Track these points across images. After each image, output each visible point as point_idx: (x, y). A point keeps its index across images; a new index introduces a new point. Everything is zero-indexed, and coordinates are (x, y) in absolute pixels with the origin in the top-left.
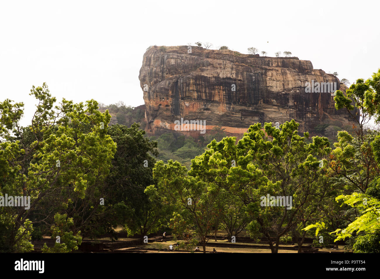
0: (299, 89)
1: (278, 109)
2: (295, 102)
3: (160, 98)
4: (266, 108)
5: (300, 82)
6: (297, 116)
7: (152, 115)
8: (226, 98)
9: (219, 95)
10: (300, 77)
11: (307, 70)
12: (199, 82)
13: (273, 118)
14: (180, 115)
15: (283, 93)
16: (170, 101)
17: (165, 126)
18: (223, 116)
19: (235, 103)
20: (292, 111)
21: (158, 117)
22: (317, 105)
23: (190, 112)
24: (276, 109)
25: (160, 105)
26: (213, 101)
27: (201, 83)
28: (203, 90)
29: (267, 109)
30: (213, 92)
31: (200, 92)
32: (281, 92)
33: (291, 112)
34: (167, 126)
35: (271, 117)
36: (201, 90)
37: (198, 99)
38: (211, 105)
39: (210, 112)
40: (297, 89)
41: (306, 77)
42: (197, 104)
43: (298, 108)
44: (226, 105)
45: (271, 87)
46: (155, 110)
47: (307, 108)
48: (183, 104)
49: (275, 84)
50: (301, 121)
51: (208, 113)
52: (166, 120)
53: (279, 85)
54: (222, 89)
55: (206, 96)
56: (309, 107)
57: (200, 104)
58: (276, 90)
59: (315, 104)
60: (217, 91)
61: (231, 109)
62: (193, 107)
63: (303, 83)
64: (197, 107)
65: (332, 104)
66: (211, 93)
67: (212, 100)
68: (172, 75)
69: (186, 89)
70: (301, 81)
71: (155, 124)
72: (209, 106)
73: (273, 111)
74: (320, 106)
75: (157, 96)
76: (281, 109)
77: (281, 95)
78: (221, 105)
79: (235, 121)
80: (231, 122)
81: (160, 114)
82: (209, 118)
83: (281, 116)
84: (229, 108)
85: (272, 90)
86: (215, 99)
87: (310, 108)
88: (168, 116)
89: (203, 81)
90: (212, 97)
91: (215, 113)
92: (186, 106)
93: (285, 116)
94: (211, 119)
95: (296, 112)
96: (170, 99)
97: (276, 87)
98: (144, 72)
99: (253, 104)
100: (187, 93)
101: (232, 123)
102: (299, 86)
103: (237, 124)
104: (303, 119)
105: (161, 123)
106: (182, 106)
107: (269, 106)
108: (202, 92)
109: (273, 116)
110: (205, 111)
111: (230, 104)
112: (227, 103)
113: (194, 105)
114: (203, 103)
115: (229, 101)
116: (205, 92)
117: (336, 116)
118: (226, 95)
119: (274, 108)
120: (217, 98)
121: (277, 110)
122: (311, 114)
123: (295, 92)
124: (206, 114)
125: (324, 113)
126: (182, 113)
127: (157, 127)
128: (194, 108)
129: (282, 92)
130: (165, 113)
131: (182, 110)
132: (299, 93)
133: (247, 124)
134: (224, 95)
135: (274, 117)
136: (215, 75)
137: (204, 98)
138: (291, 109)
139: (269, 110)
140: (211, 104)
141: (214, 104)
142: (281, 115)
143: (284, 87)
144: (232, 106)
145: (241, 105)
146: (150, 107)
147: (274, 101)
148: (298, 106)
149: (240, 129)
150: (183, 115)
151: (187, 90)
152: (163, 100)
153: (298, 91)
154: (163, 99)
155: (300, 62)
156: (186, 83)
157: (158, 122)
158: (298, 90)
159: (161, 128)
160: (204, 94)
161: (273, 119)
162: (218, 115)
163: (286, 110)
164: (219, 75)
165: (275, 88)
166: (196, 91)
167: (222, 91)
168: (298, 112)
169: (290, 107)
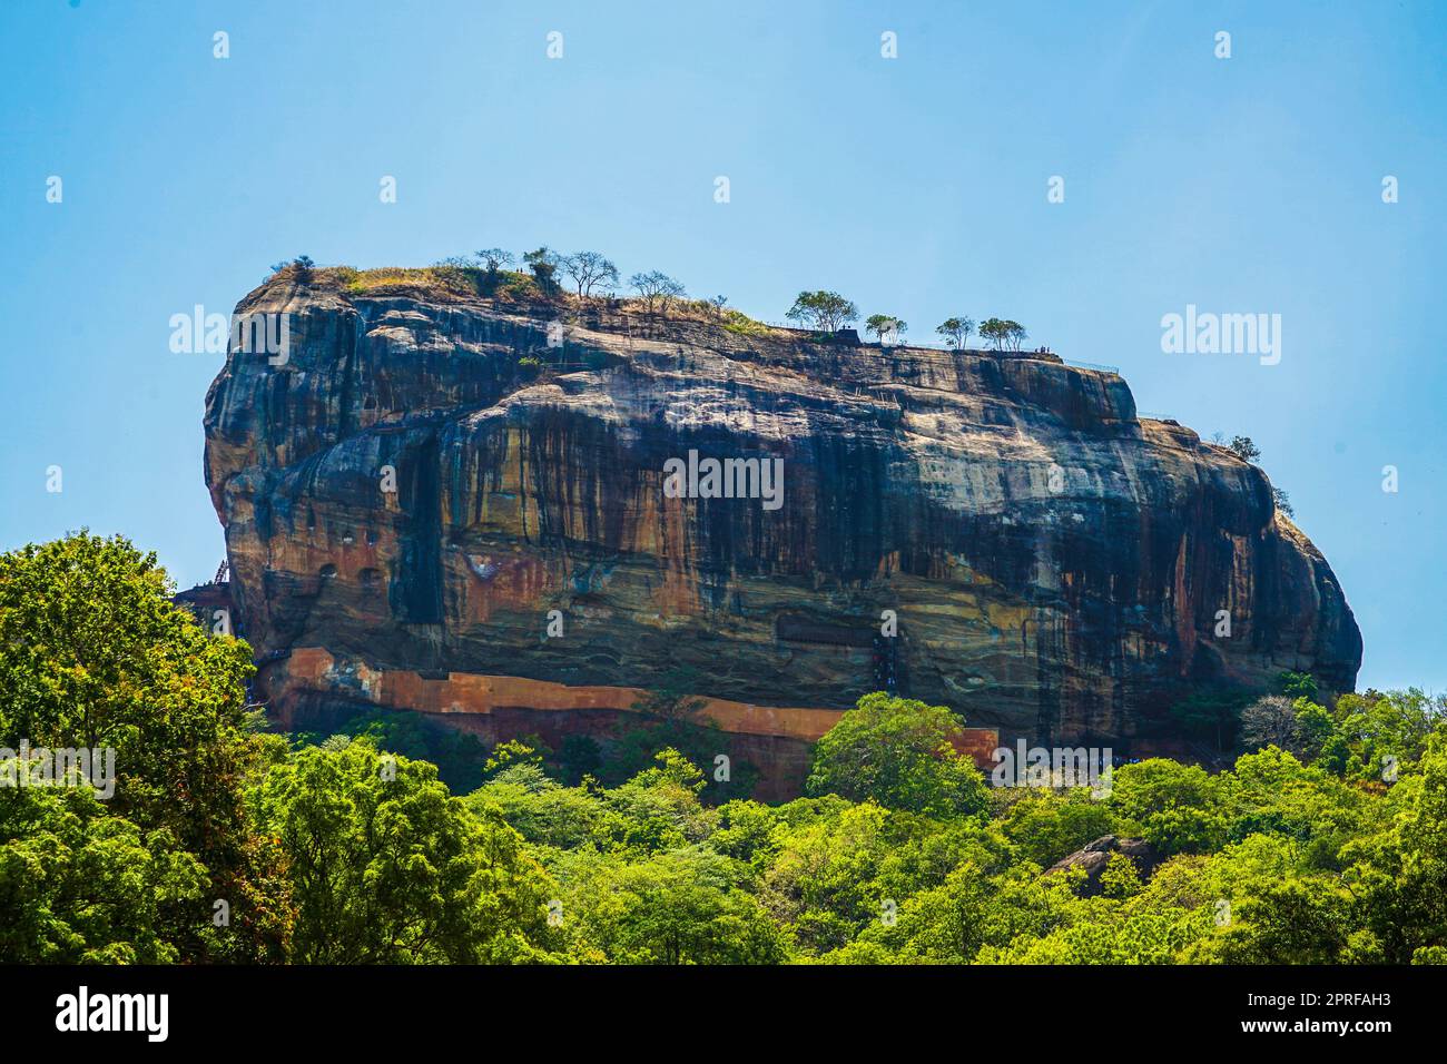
0: (1084, 506)
1: (980, 604)
2: (1064, 570)
3: (331, 533)
4: (912, 601)
5: (1083, 471)
6: (1075, 650)
7: (278, 625)
8: (700, 538)
9: (663, 522)
10: (1079, 450)
11: (1110, 416)
12: (556, 445)
13: (950, 656)
14: (442, 623)
15: (1006, 520)
16: (387, 548)
17: (357, 684)
18: (677, 635)
19: (747, 568)
20: (1052, 619)
21: (311, 638)
22: (1168, 595)
24: (966, 605)
25: (329, 568)
26: (630, 552)
27: (568, 455)
28: (577, 493)
29: (920, 608)
30: (631, 503)
31: (562, 505)
32: (994, 517)
33: (1048, 626)
34: (366, 684)
35: (943, 649)
36: (565, 490)
37: (542, 543)
38: (618, 578)
39: (606, 614)
40: (1074, 506)
41: (1107, 450)
42: (539, 564)
43: (1081, 605)
44: (696, 577)
45: (944, 487)
46: (302, 597)
47: (1126, 610)
48: (461, 567)
49: (962, 475)
50: (1097, 672)
51: (593, 619)
52: (357, 650)
53: (981, 479)
55: (590, 522)
56: (1132, 606)
57: (553, 567)
58: (967, 505)
59: (1162, 592)
60: (650, 502)
61: (727, 600)
62: (517, 584)
63: (1098, 477)
64: (539, 584)
65: (1239, 594)
66: (622, 509)
67: (625, 545)
68: (396, 411)
69: (480, 483)
70: (1090, 471)
71: (294, 672)
72: (604, 583)
73: (952, 617)
74: (1180, 601)
75: (311, 522)
76: (993, 608)
77: (996, 534)
78: (670, 575)
79: (743, 668)
80: (722, 671)
81: (324, 617)
82: (602, 649)
83: (994, 647)
84: (718, 593)
85: (948, 506)
86: (637, 545)
87: (1139, 607)
88: (374, 632)
89: (579, 444)
90: (626, 533)
91: (636, 617)
92: (476, 575)
93: (1015, 647)
94: (610, 651)
95: (1073, 624)
96: (385, 538)
97: (970, 491)
98: (241, 395)
99: (848, 577)
100: (485, 507)
101: (727, 678)
102: (1083, 494)
103: (754, 683)
104: (1106, 668)
105: (330, 667)
106: (454, 576)
107: (932, 590)
108: (571, 502)
109: (951, 645)
110: (581, 608)
111: (724, 574)
112: (703, 569)
113: (519, 574)
114: (569, 562)
115: (716, 554)
116: (589, 505)
117: (1257, 658)
118: (700, 526)
119: (958, 604)
120: (647, 539)
121: (972, 614)
122: (1142, 642)
123: (1067, 520)
124: (584, 624)
125: (1199, 643)
126: (456, 616)
127: (306, 690)
128: (521, 590)
129: (1000, 515)
130: (353, 612)
131: (454, 595)
132: (1087, 528)
133: (804, 688)
134: (689, 524)
135: (956, 651)
136: (641, 415)
137: (579, 533)
138: (1047, 611)
139: (931, 609)
140: (618, 569)
141: (634, 571)
142: (995, 639)
143: (1007, 493)
144: (729, 586)
145: (780, 581)
146: (268, 578)
147: (962, 560)
148: (1083, 595)
149: (770, 712)
150: (457, 625)
151: (487, 488)
152: (348, 540)
153: (1078, 517)
154: (347, 533)
155: (1073, 375)
156: (484, 451)
157: (312, 663)
158: (1079, 511)
159: (333, 690)
160: (579, 516)
161: (950, 661)
162: (654, 629)
163: (1023, 613)
164: (661, 415)
165: (961, 494)
166: (534, 495)
167: (679, 501)
168: (1083, 629)
169: (1045, 598)
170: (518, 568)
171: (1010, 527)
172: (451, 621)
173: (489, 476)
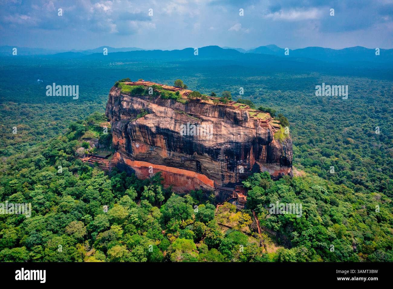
0: (231, 144)
2: (226, 156)
3: (118, 137)
4: (200, 158)
5: (232, 136)
6: (228, 169)
8: (166, 146)
9: (161, 142)
10: (233, 130)
11: (242, 121)
12: (143, 129)
15: (215, 148)
16: (124, 141)
17: (123, 160)
19: (174, 151)
23: (140, 153)
25: (118, 142)
27: (145, 132)
29: (201, 160)
30: (155, 139)
31: (145, 138)
32: (212, 147)
33: (223, 165)
35: (206, 166)
36: (145, 136)
37: (145, 143)
39: (156, 153)
40: (229, 143)
41: (239, 130)
42: (145, 146)
43: (229, 162)
44: (167, 151)
47: (238, 161)
48: (134, 146)
50: (232, 172)
53: (212, 139)
54: (162, 137)
55: (150, 142)
56: (240, 161)
57: (147, 147)
58: (208, 145)
59: (247, 157)
60: (158, 139)
61: (171, 155)
62: (142, 149)
64: (145, 149)
65: (263, 155)
67: (156, 145)
70: (234, 135)
72: (155, 149)
73: (207, 162)
76: (213, 161)
77: (213, 150)
78: (163, 150)
84: (170, 154)
85: (204, 145)
89: (146, 130)
90: (155, 143)
91: (160, 155)
92: (136, 147)
93: (218, 167)
95: (228, 165)
96: (124, 139)
97: (209, 142)
100: (135, 137)
101: (175, 164)
102: (231, 141)
104: (234, 171)
105: (120, 157)
108: (147, 138)
110: (153, 151)
111: (170, 151)
113: (142, 147)
114: (149, 146)
115: (169, 148)
117: (268, 164)
118: (166, 144)
119: (208, 160)
120: (159, 144)
121: (210, 161)
122: (241, 166)
123: (227, 147)
124: (153, 154)
125: (256, 163)
127: (118, 160)
130: (122, 148)
131: (133, 150)
132: (231, 148)
133: (187, 166)
134: (164, 143)
135: (208, 167)
136: (156, 125)
138: (223, 163)
139: (203, 160)
141: (158, 148)
142: (214, 166)
144: (172, 153)
147: (207, 154)
148: (230, 160)
149: (182, 170)
150: (135, 154)
151: (135, 135)
153: (229, 146)
154: (120, 137)
156: (133, 129)
159: (121, 160)
160: (148, 140)
162: (163, 157)
163: (218, 163)
165: (207, 142)
166: (142, 136)
167: (163, 140)
168: (229, 166)
169: (222, 160)
170: (142, 146)
171: (215, 149)
172: (133, 153)
173: (135, 133)
